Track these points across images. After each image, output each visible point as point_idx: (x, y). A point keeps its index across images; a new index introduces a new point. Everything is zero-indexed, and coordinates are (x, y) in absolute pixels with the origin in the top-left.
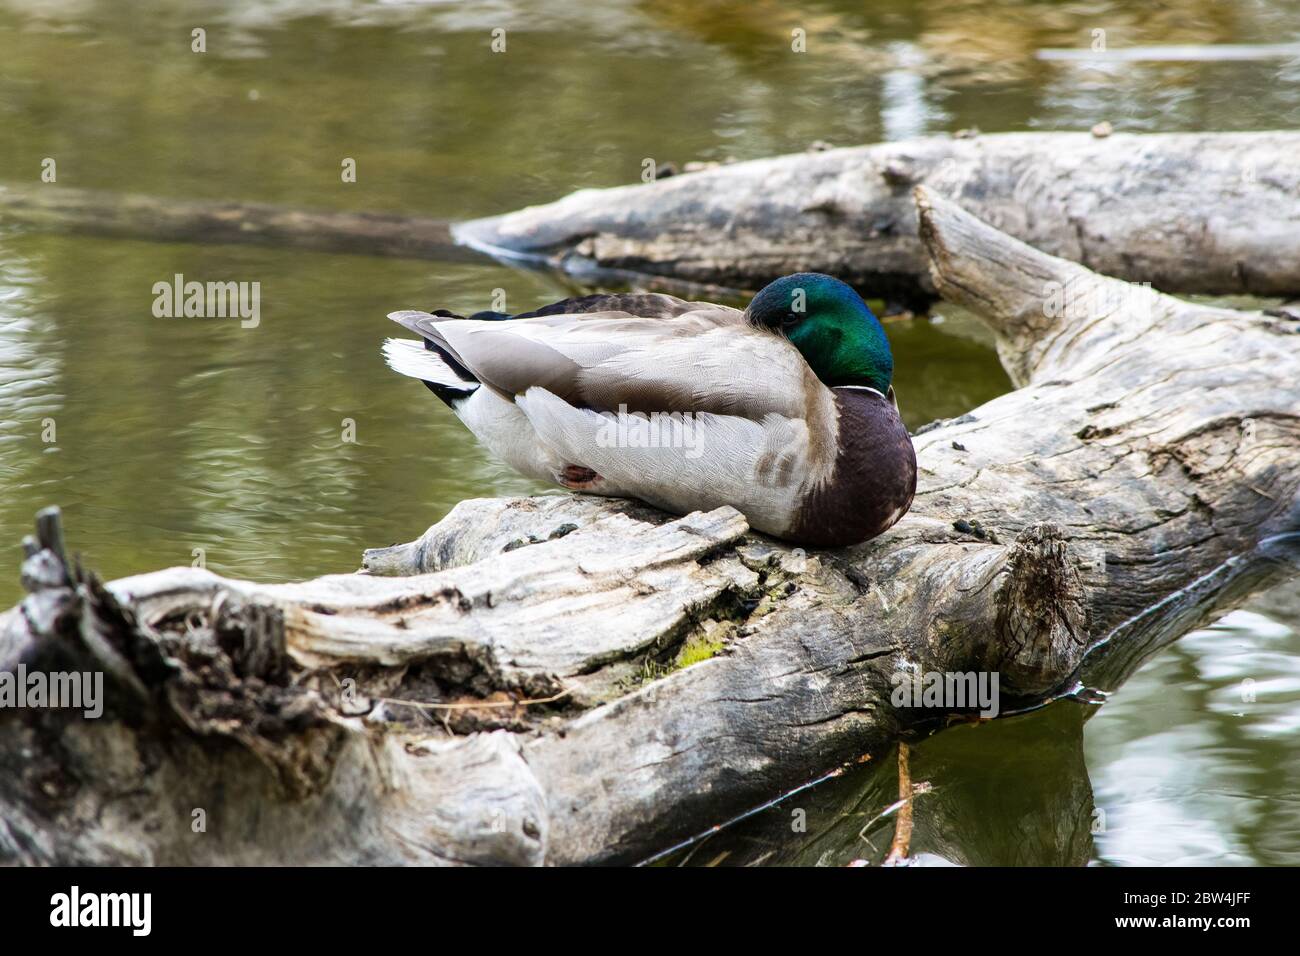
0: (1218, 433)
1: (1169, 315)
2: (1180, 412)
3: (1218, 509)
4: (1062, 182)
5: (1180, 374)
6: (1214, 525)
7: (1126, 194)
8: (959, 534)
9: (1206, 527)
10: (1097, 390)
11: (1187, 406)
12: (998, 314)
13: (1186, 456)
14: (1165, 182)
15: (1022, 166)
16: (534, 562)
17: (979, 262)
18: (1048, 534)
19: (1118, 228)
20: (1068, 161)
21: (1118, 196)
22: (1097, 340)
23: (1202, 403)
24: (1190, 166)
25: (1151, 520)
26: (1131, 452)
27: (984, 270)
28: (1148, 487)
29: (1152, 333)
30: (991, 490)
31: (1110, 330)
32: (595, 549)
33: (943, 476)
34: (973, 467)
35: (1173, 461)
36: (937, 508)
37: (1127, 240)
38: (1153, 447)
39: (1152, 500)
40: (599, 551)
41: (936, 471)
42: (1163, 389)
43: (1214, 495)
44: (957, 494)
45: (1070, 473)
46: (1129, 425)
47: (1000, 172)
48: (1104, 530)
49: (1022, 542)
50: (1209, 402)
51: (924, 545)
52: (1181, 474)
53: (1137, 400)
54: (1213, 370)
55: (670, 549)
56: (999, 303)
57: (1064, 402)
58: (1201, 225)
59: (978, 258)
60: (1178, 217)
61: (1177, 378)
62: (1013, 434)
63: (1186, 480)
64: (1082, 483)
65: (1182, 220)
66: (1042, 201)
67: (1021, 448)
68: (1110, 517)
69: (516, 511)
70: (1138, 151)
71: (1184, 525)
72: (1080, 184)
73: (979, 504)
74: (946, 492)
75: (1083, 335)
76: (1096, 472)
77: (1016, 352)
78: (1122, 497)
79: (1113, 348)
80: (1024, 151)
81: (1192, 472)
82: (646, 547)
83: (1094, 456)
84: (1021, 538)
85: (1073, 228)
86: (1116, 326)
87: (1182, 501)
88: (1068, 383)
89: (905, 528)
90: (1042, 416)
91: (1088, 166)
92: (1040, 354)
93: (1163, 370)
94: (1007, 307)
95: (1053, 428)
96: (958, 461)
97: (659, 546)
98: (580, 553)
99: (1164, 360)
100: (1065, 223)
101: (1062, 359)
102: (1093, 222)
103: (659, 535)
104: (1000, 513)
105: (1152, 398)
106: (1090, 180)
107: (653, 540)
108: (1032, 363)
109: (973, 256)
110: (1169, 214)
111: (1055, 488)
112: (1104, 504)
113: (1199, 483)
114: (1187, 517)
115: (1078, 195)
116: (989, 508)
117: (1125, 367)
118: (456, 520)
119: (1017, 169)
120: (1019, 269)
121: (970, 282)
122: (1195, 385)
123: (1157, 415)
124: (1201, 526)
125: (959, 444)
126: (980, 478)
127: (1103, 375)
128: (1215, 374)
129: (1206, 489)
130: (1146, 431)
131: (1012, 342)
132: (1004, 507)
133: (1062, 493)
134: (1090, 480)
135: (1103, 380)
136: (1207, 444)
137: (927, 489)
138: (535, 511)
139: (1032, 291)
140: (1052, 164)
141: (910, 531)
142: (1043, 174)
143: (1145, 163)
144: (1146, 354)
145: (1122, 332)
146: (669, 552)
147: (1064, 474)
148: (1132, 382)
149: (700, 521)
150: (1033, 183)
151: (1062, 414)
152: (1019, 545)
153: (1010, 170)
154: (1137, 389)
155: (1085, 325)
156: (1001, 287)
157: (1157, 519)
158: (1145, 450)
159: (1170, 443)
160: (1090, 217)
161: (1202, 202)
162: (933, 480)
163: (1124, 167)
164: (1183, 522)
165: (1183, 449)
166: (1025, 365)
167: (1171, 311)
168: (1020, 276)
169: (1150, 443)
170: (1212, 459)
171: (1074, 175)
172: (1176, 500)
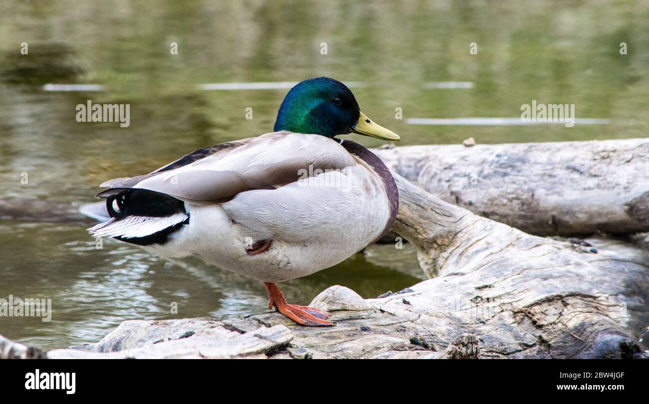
0: (551, 303)
1: (518, 239)
2: (529, 291)
3: (553, 345)
4: (447, 170)
5: (528, 270)
6: (551, 354)
7: (485, 177)
8: (414, 345)
9: (546, 354)
10: (480, 278)
11: (533, 288)
12: (419, 236)
13: (533, 315)
14: (509, 170)
15: (422, 163)
16: (174, 349)
17: (409, 205)
18: (470, 341)
19: (480, 197)
20: (450, 160)
21: (481, 179)
22: (478, 252)
23: (540, 287)
24: (523, 161)
25: (517, 348)
26: (503, 311)
27: (411, 210)
28: (514, 330)
29: (509, 248)
30: (428, 325)
31: (486, 246)
32: (207, 344)
33: (400, 316)
34: (416, 313)
35: (526, 317)
36: (399, 333)
37: (486, 204)
38: (515, 309)
39: (517, 337)
40: (210, 345)
41: (396, 314)
42: (517, 278)
43: (550, 337)
44: (409, 326)
45: (470, 320)
46: (500, 297)
47: (409, 166)
48: (491, 351)
49: (456, 345)
50: (544, 286)
51: (393, 351)
52: (531, 324)
53: (504, 284)
54: (545, 270)
55: (250, 346)
56: (420, 230)
57: (462, 283)
58: (531, 194)
59: (409, 203)
60: (517, 189)
61: (525, 273)
62: (435, 298)
63: (534, 329)
64: (477, 326)
65: (519, 191)
66: (435, 183)
67: (441, 306)
68: (494, 344)
69: (156, 327)
70: (492, 153)
71: (535, 352)
72: (457, 172)
73: (423, 331)
74: (403, 324)
75: (469, 249)
76: (484, 320)
77: (429, 258)
78: (500, 334)
79: (487, 256)
80: (423, 155)
81: (537, 324)
82: (236, 344)
83: (482, 311)
84: (455, 343)
85: (453, 197)
86: (488, 243)
87: (533, 339)
88: (463, 274)
89: (381, 342)
90: (451, 290)
91: (463, 162)
92: (444, 260)
93: (516, 269)
94: (425, 232)
95: (458, 297)
96: (408, 309)
97: (244, 344)
98: (199, 346)
99: (516, 263)
100: (449, 194)
101: (457, 262)
102: (465, 194)
103: (243, 339)
104: (434, 337)
105: (512, 283)
106: (463, 170)
107: (240, 341)
108: (439, 264)
109: (406, 202)
110: (511, 188)
111: (462, 327)
112: (491, 337)
113: (542, 330)
114: (537, 348)
115: (456, 179)
116: (428, 333)
117: (494, 267)
118: (122, 331)
119: (419, 165)
120: (432, 210)
121: (404, 217)
122: (536, 277)
123: (516, 292)
124: (544, 353)
125: (407, 300)
126: (422, 318)
127: (482, 270)
128: (546, 272)
129: (546, 333)
130: (510, 301)
131: (427, 253)
132: (437, 334)
133: (466, 330)
134: (481, 324)
135: (483, 273)
136: (545, 309)
137: (392, 322)
138: (168, 327)
139: (439, 223)
140: (440, 161)
141: (385, 344)
142: (435, 167)
143: (496, 159)
144: (507, 260)
145: (492, 247)
146: (249, 348)
147: (466, 320)
148: (499, 274)
149: (266, 332)
150: (429, 172)
151: (462, 290)
152: (454, 346)
153: (416, 165)
154: (503, 278)
155: (470, 243)
156: (422, 220)
157: (520, 348)
158: (510, 310)
159: (524, 307)
160: (463, 192)
161: (531, 181)
162: (394, 318)
163: (484, 162)
164: (534, 350)
165: (532, 311)
166: (435, 266)
167: (519, 237)
168: (432, 214)
169: (513, 307)
170: (548, 317)
171: (453, 167)
172: (530, 338)
